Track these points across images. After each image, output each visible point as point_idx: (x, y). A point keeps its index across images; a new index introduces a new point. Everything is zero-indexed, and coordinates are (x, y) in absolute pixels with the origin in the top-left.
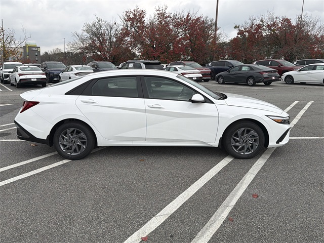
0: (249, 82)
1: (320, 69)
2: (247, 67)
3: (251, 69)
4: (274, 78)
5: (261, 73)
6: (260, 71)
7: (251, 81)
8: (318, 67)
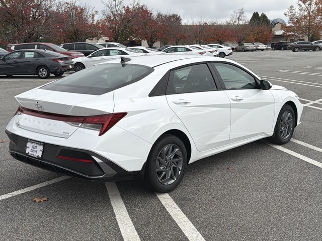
0: (40, 74)
1: (113, 54)
2: (33, 53)
3: (39, 55)
4: (71, 67)
5: (56, 60)
6: (53, 58)
7: (44, 72)
8: (111, 51)
